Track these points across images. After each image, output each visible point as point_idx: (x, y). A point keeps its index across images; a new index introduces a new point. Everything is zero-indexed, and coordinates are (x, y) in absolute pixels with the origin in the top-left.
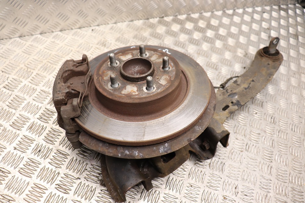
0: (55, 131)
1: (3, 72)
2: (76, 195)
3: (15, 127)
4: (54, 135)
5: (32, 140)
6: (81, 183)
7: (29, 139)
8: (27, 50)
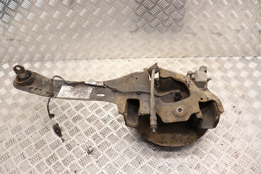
0: (79, 116)
1: (69, 78)
2: (73, 153)
3: (62, 109)
4: (78, 118)
5: (66, 118)
6: (78, 147)
7: (65, 117)
8: (87, 68)
